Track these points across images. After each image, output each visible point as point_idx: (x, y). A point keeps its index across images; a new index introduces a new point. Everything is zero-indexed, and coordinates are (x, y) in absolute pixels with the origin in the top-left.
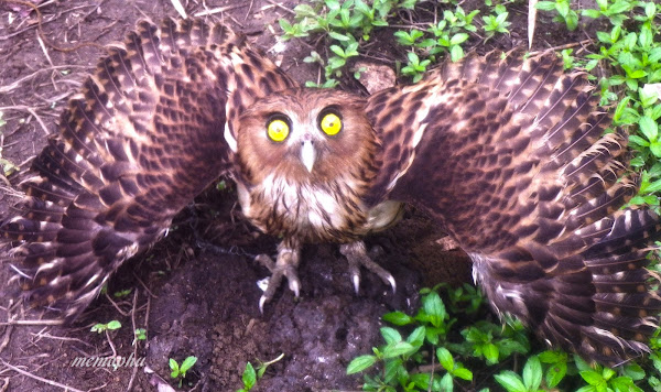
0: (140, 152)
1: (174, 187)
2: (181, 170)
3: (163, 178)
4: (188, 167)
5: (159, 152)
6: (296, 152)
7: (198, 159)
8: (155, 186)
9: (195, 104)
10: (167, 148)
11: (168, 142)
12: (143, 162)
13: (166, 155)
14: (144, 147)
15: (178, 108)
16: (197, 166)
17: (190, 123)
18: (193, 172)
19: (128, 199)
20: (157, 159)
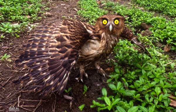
0: (69, 37)
1: (80, 44)
2: (80, 40)
3: (77, 42)
4: (82, 39)
5: (74, 36)
6: (108, 27)
7: (83, 37)
8: (76, 44)
9: (78, 26)
10: (76, 35)
11: (76, 34)
12: (71, 39)
13: (76, 37)
14: (70, 36)
15: (74, 27)
16: (83, 39)
17: (79, 30)
18: (83, 40)
19: (70, 50)
20: (74, 38)
